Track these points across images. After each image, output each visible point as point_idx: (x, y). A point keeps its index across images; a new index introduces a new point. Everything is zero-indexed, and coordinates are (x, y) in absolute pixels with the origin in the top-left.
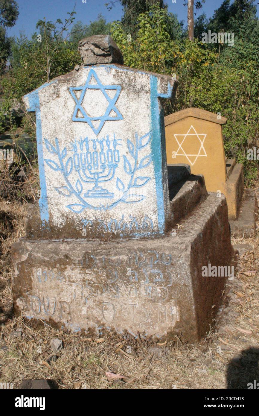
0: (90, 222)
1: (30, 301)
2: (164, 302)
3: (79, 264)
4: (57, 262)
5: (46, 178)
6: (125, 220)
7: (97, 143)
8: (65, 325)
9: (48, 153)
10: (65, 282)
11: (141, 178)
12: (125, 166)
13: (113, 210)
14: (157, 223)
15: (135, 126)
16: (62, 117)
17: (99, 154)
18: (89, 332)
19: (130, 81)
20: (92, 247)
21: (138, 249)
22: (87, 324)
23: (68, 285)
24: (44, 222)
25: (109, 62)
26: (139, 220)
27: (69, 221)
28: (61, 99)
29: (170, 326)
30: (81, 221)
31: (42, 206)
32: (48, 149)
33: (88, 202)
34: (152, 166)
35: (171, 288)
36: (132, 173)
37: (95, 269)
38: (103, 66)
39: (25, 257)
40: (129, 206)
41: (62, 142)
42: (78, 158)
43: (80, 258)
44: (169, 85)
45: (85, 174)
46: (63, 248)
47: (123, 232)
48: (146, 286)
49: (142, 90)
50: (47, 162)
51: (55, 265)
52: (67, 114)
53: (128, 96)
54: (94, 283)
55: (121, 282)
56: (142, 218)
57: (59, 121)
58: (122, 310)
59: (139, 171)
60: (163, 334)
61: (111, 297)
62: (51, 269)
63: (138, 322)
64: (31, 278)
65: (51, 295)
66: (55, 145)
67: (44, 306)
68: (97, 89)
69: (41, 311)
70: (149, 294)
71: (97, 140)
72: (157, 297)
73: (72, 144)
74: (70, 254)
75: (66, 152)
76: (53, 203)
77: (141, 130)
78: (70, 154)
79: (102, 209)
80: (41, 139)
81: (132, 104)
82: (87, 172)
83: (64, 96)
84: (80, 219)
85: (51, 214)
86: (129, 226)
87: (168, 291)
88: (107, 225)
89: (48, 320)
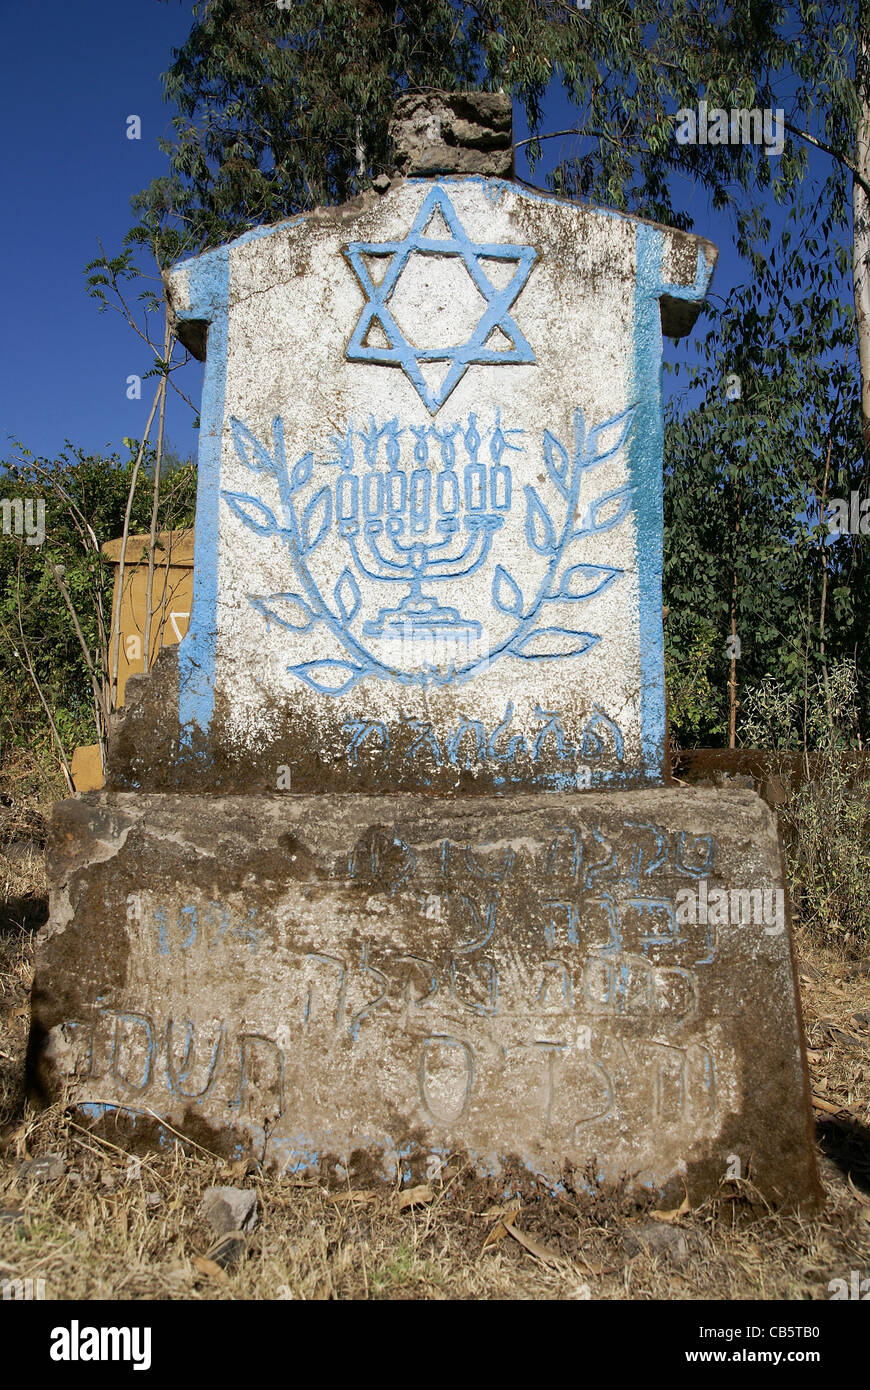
0: (378, 730)
1: (108, 1037)
2: (679, 1034)
3: (341, 871)
4: (248, 863)
5: (222, 561)
6: (516, 724)
7: (431, 441)
8: (251, 1141)
9: (241, 470)
10: (274, 949)
11: (588, 569)
12: (529, 526)
13: (471, 687)
14: (636, 737)
15: (577, 388)
16: (310, 345)
17: (434, 477)
18: (353, 1171)
19: (567, 237)
20: (394, 810)
21: (583, 813)
22: (350, 1135)
23: (285, 962)
24: (190, 729)
25: (497, 172)
26: (569, 724)
27: (293, 728)
28: (312, 284)
29: (699, 1134)
30: (341, 725)
31: (190, 665)
32: (241, 453)
33: (374, 653)
34: (628, 527)
35: (711, 973)
36: (556, 549)
37: (404, 896)
38: (478, 181)
39: (109, 848)
40: (535, 672)
41: (300, 433)
42: (355, 492)
43: (345, 848)
44: (700, 259)
45: (375, 550)
46: (276, 813)
47: (504, 767)
48: (611, 964)
49: (608, 268)
50: (231, 503)
51: (239, 878)
52: (326, 335)
53: (556, 287)
54: (398, 953)
55: (511, 948)
56: (581, 716)
57: (296, 359)
58: (503, 1069)
59: (582, 542)
60: (673, 1172)
61: (462, 1011)
62: (217, 894)
63: (569, 1119)
64: (124, 934)
65: (206, 1008)
66: (271, 440)
67: (169, 1058)
68: (448, 256)
69: (150, 1079)
70: (620, 997)
71: (432, 429)
72: (651, 1012)
73: (335, 442)
74: (306, 832)
75: (309, 469)
76: (238, 654)
77: (596, 402)
78: (325, 476)
79: (430, 680)
80: (219, 420)
81: (568, 313)
82: (384, 544)
83: (324, 274)
84: (340, 717)
85: (222, 698)
86: (530, 745)
87: (694, 985)
88: (442, 744)
89: (179, 1119)
